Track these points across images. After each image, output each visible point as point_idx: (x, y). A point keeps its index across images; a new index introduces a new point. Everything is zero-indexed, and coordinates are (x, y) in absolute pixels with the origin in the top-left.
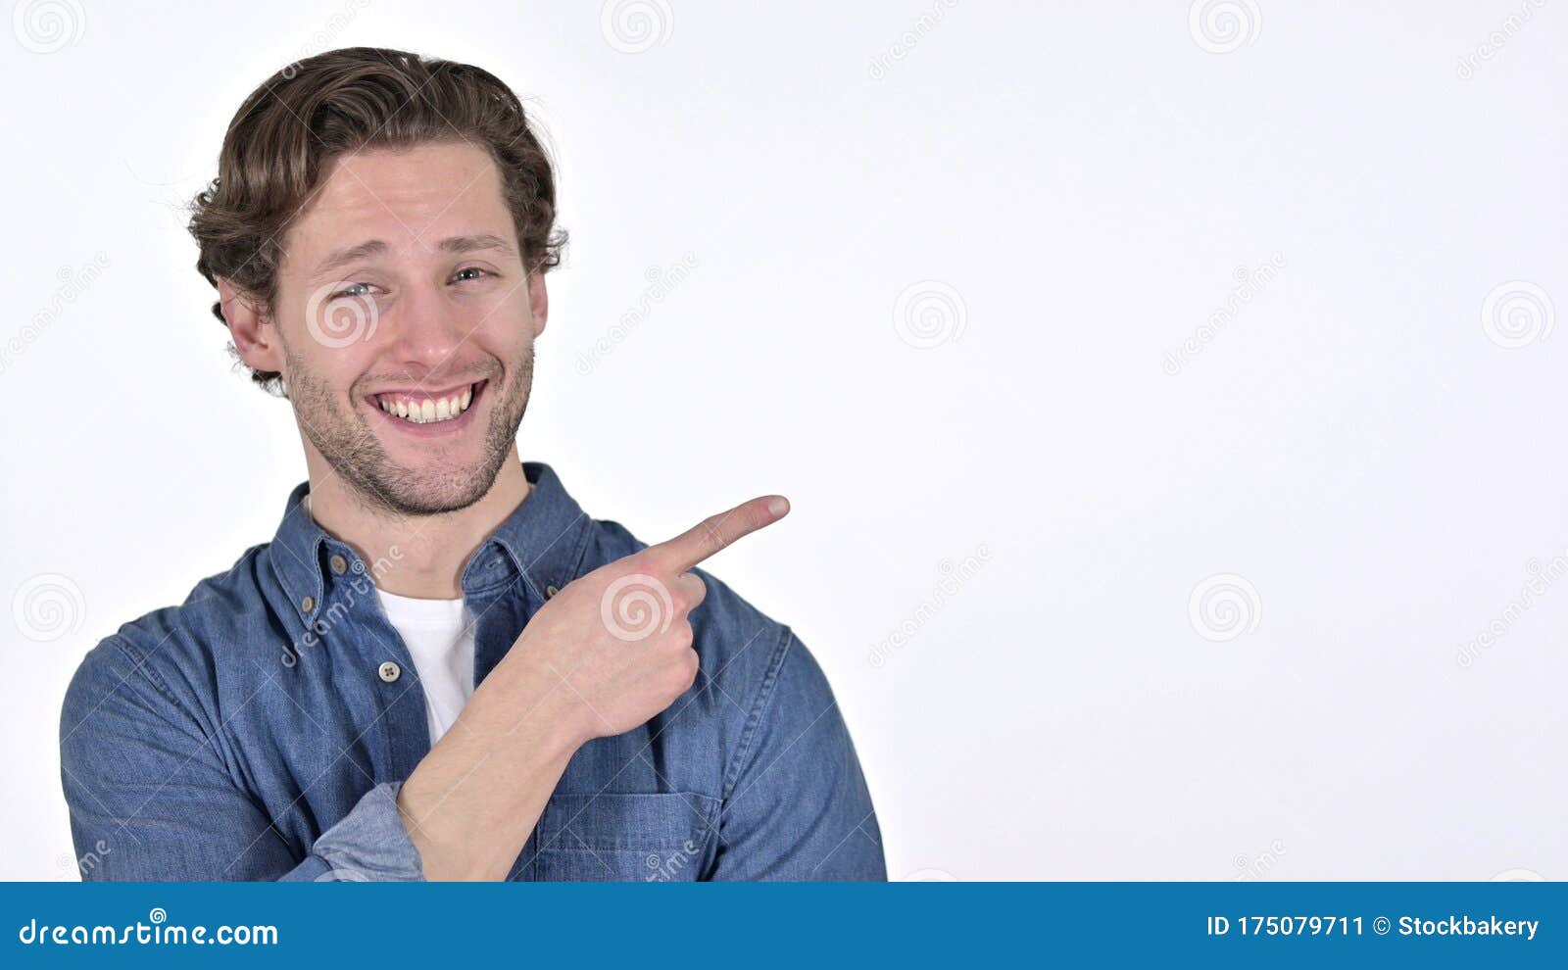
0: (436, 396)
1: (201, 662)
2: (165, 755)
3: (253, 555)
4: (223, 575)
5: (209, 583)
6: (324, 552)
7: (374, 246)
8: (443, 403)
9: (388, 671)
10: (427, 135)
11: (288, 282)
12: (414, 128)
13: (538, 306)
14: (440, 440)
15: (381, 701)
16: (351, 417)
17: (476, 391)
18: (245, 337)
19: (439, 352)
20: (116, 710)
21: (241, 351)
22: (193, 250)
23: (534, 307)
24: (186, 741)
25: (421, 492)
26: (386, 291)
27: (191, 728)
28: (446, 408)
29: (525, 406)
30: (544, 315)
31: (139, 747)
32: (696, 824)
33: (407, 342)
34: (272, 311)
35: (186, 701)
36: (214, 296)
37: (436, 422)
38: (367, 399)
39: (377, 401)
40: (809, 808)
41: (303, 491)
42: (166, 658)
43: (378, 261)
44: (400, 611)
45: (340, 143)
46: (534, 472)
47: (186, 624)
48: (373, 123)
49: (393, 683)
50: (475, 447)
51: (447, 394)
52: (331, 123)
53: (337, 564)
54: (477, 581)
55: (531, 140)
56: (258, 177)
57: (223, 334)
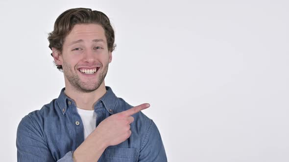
0: (90, 69)
1: (42, 121)
2: (33, 140)
3: (54, 101)
4: (48, 104)
5: (45, 106)
6: (67, 101)
7: (81, 41)
8: (91, 70)
9: (77, 123)
10: (91, 23)
11: (64, 47)
12: (89, 21)
13: (110, 58)
14: (90, 77)
15: (76, 129)
16: (74, 72)
17: (98, 69)
18: (56, 59)
19: (91, 60)
20: (26, 130)
21: (55, 62)
22: (48, 43)
23: (109, 58)
24: (38, 137)
25: (86, 87)
26: (82, 49)
27: (39, 134)
28: (91, 71)
29: (106, 74)
30: (111, 60)
31: (29, 138)
32: (135, 154)
33: (85, 58)
34: (61, 53)
35: (38, 129)
36: (51, 52)
37: (90, 74)
38: (78, 69)
39: (79, 69)
40: (156, 154)
41: (64, 89)
42: (36, 121)
43: (81, 43)
44: (81, 112)
45: (76, 22)
46: (108, 88)
47: (40, 114)
48: (82, 19)
49: (78, 125)
50: (96, 79)
51: (92, 68)
52: (74, 19)
53: (69, 103)
54: (97, 107)
55: (111, 26)
56: (61, 29)
57: (52, 59)
